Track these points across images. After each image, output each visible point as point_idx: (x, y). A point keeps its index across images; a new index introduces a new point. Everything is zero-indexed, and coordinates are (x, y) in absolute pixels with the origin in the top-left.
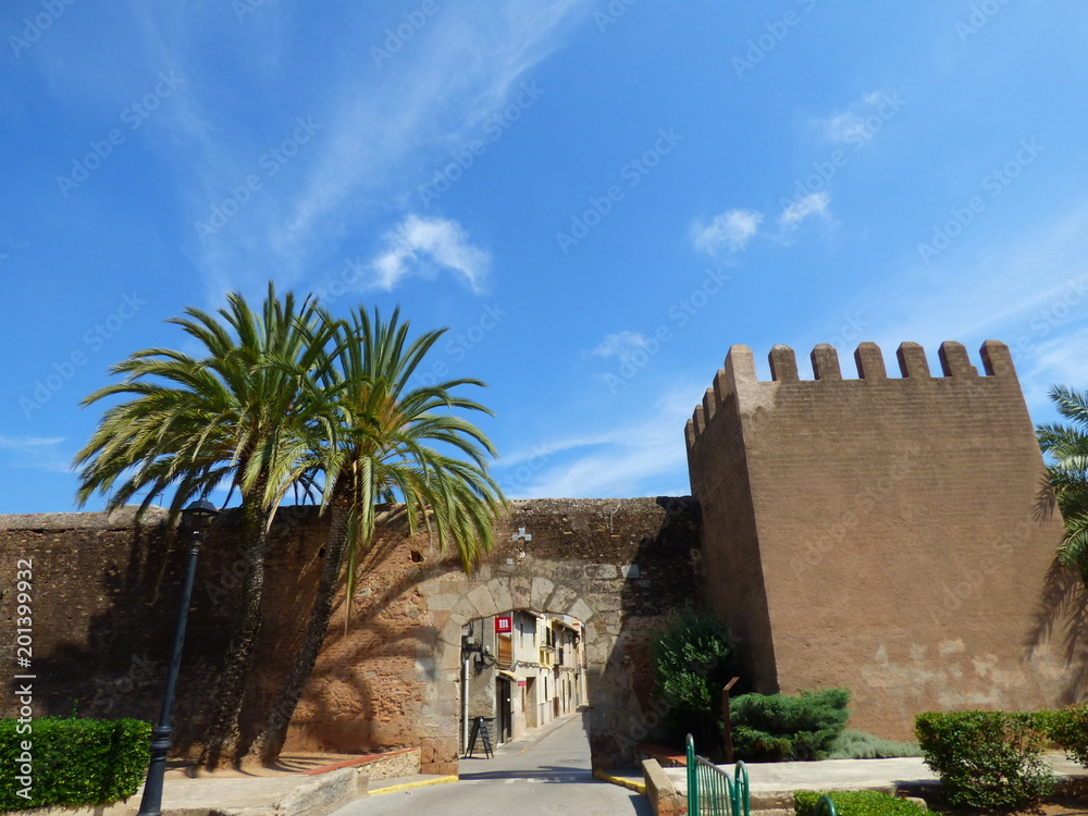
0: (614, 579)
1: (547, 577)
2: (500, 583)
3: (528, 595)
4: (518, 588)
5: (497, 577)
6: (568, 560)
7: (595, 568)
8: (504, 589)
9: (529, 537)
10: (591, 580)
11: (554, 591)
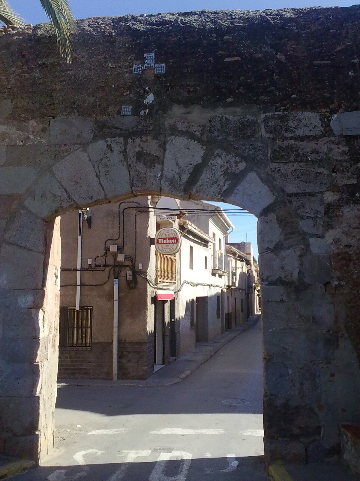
0: (316, 138)
1: (191, 136)
2: (109, 147)
3: (158, 167)
4: (139, 156)
5: (103, 138)
6: (230, 105)
7: (281, 118)
8: (115, 157)
9: (161, 68)
10: (274, 139)
11: (205, 159)
